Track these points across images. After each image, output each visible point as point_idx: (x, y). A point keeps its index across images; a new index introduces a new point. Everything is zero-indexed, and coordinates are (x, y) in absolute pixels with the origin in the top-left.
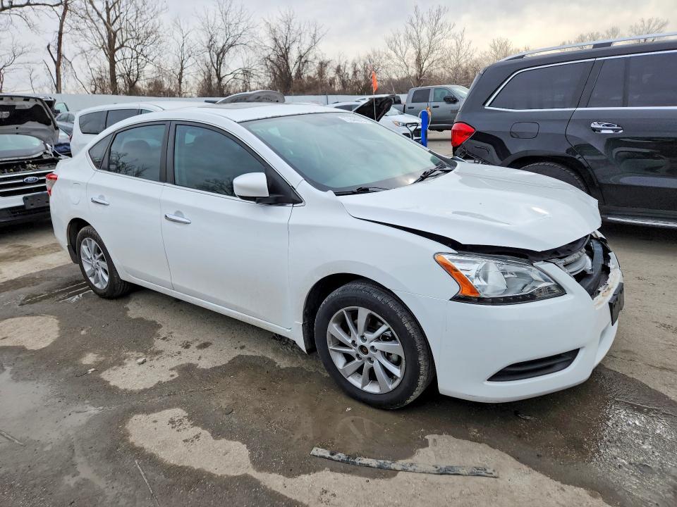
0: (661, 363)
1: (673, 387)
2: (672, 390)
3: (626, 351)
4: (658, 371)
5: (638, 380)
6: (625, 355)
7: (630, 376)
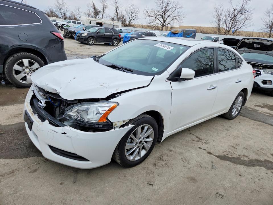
0: (15, 175)
1: (4, 164)
2: (3, 163)
3: (35, 171)
4: (14, 169)
5: (19, 159)
6: (34, 168)
7: (24, 159)
